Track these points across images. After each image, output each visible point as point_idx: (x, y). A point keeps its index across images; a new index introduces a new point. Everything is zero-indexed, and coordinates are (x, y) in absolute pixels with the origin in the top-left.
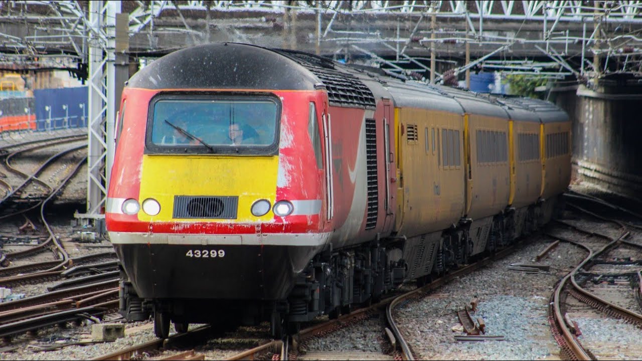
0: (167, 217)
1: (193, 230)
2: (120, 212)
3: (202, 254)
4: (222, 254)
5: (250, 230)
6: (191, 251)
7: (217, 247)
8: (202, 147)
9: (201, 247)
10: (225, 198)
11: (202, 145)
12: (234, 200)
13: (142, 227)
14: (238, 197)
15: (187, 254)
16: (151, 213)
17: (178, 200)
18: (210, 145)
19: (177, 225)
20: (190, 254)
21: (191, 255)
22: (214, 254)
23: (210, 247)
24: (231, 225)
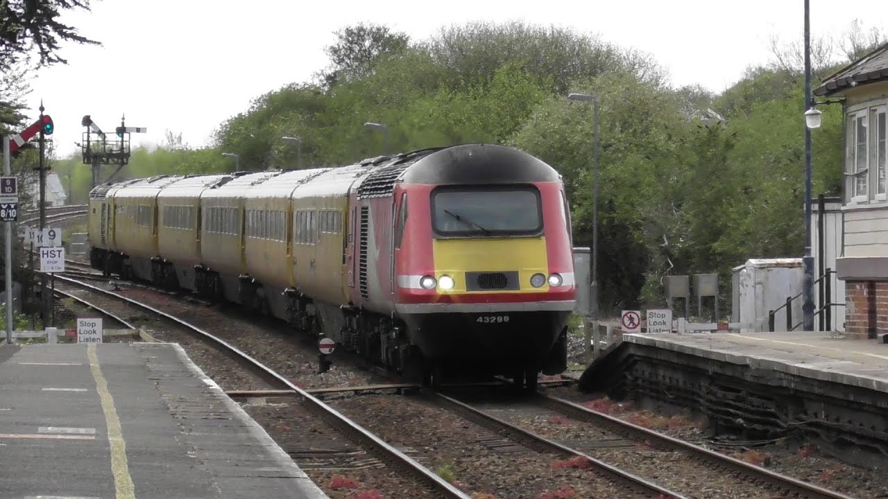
2: (420, 287)
3: (490, 320)
6: (481, 318)
8: (479, 231)
9: (489, 314)
10: (509, 273)
11: (479, 229)
12: (515, 275)
14: (518, 272)
15: (478, 320)
17: (469, 275)
18: (486, 229)
21: (481, 321)
22: (500, 319)
23: (497, 314)
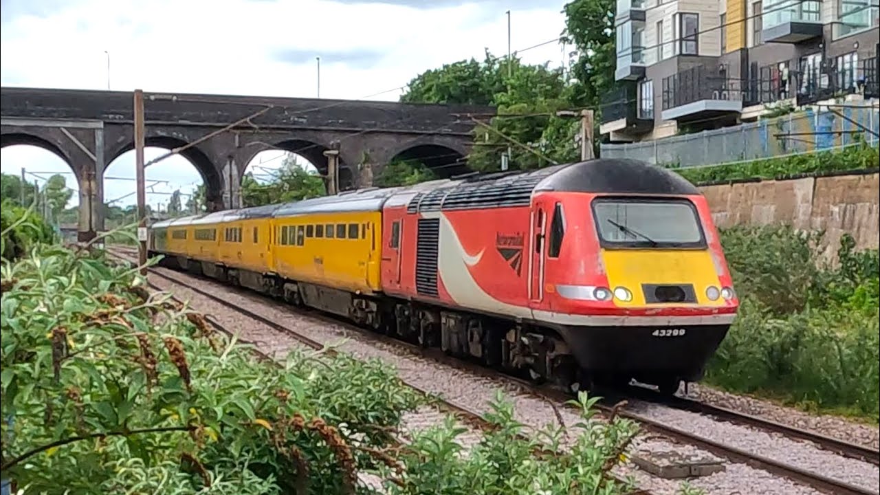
0: (640, 302)
1: (663, 313)
2: (593, 299)
4: (682, 332)
5: (709, 312)
6: (657, 331)
7: (679, 328)
8: (647, 242)
9: (666, 328)
10: (684, 285)
11: (646, 240)
12: (690, 287)
13: (620, 312)
14: (692, 285)
15: (654, 333)
16: (621, 298)
17: (647, 288)
18: (654, 240)
19: (651, 309)
20: (656, 333)
23: (674, 328)
24: (695, 309)
